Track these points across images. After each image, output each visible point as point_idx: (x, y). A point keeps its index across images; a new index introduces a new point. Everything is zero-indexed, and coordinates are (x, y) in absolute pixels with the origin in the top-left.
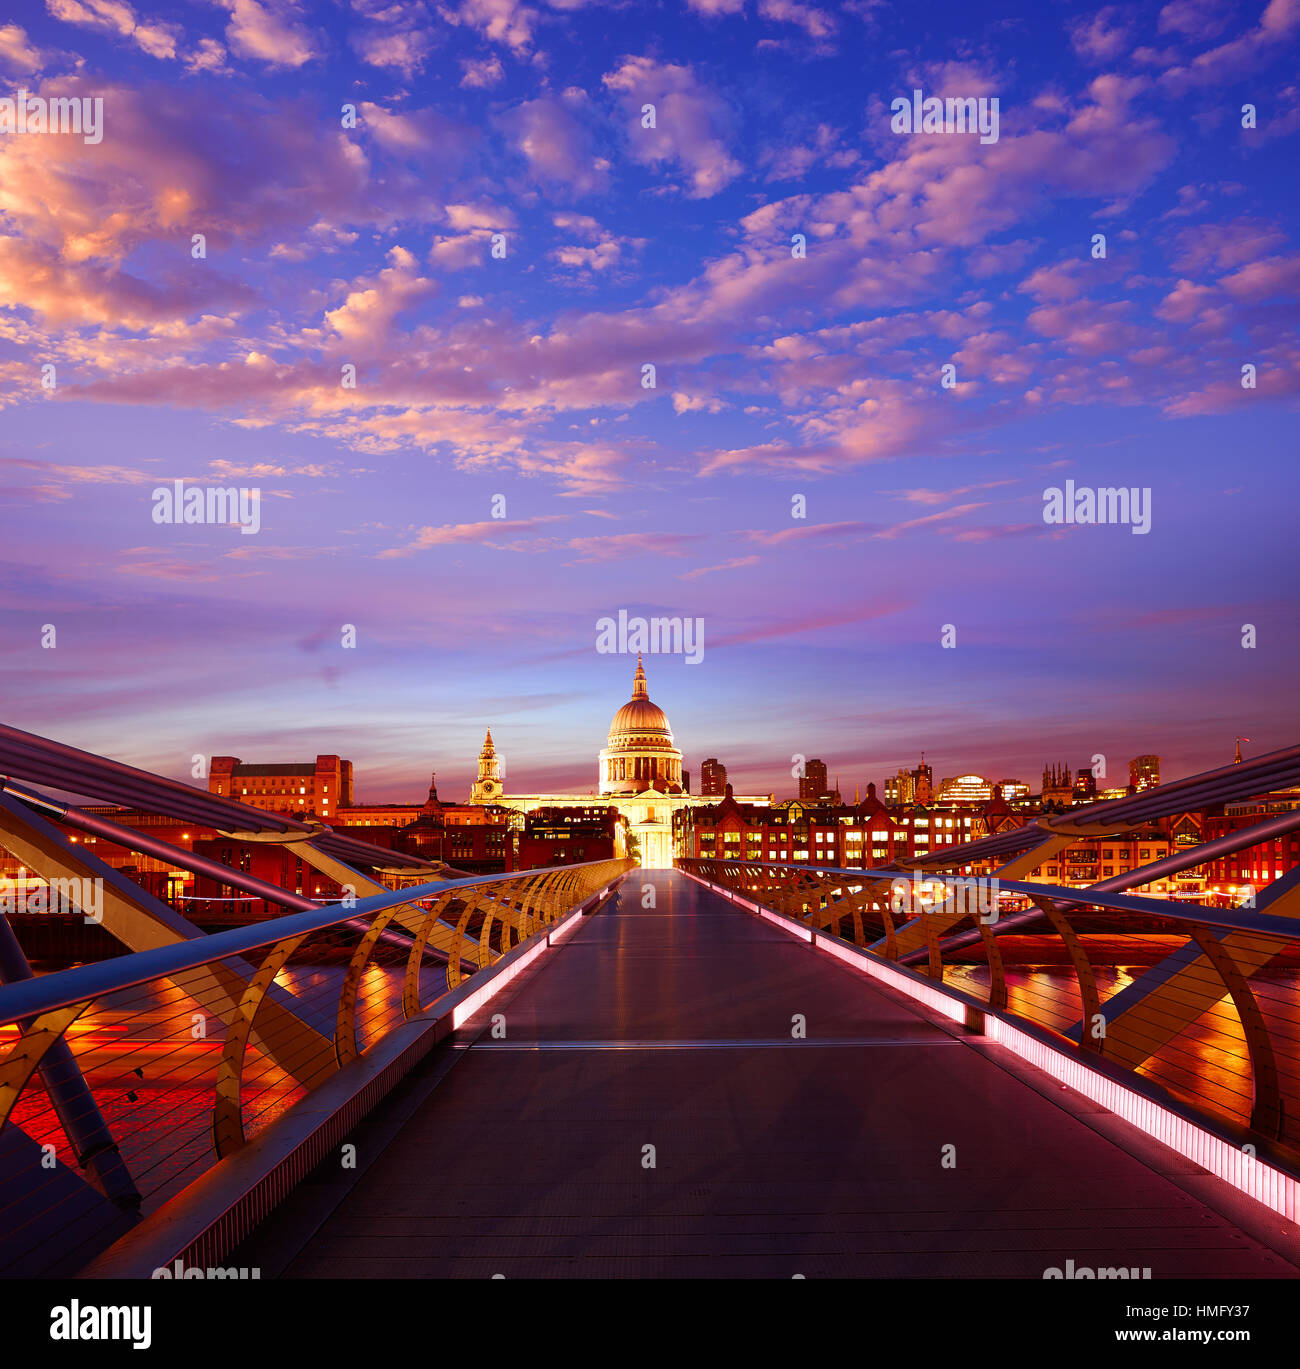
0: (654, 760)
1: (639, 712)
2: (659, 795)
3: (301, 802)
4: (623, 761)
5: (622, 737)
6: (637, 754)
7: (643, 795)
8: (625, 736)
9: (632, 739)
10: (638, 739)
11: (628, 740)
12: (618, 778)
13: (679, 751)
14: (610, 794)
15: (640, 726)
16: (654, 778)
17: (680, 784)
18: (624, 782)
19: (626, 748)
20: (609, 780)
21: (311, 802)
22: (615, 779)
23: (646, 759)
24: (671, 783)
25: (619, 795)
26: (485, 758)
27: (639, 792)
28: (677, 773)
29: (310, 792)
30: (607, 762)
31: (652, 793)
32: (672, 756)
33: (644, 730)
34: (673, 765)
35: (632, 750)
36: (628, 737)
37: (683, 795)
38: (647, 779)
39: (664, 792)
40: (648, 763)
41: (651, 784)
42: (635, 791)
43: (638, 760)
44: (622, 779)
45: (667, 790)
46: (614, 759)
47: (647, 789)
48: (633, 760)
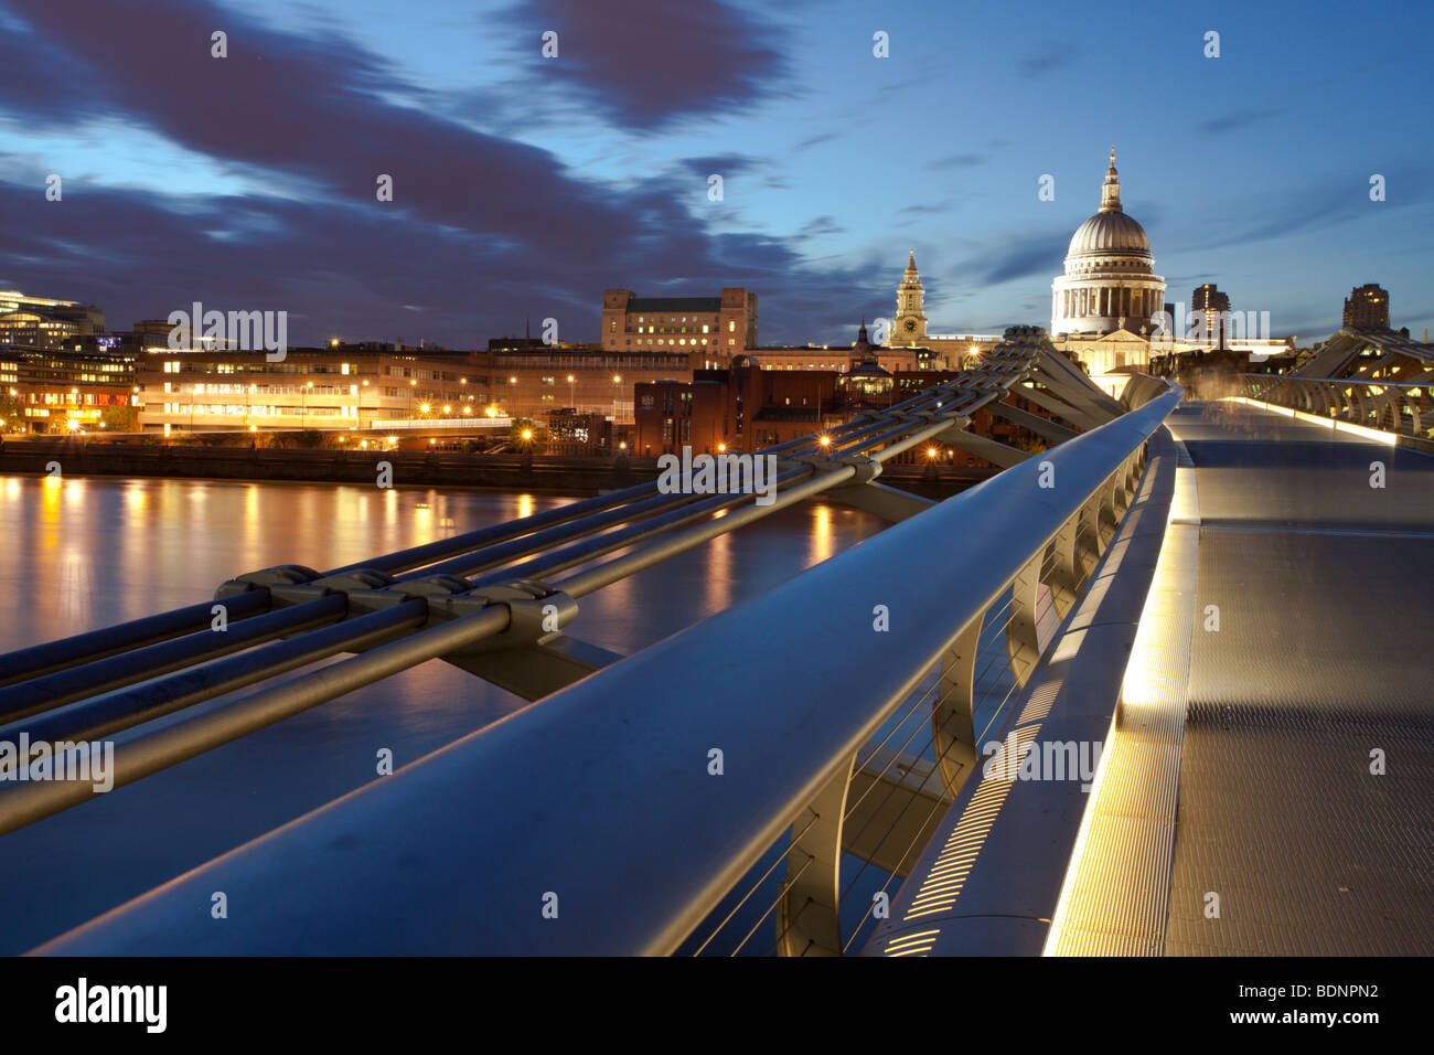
0: (1127, 290)
1: (1108, 225)
2: (1132, 337)
3: (704, 342)
4: (1085, 292)
5: (1085, 261)
6: (1105, 284)
7: (1111, 337)
8: (1089, 260)
9: (1097, 264)
10: (1106, 263)
11: (1093, 265)
12: (1077, 315)
13: (1163, 278)
14: (1065, 335)
15: (1109, 246)
16: (1127, 315)
18: (1086, 320)
19: (1089, 275)
20: (1065, 316)
21: (715, 343)
22: (1073, 316)
23: (1116, 290)
24: (1149, 322)
25: (1079, 337)
26: (907, 288)
27: (1105, 333)
29: (715, 330)
30: (1063, 294)
31: (1123, 334)
32: (1152, 285)
33: (1115, 251)
34: (1153, 298)
35: (1099, 279)
36: (1093, 261)
38: (1116, 314)
39: (1139, 334)
40: (1119, 295)
41: (1122, 321)
42: (1099, 332)
43: (1104, 291)
44: (1083, 316)
45: (1144, 331)
46: (1073, 290)
47: (1117, 329)
48: (1099, 291)
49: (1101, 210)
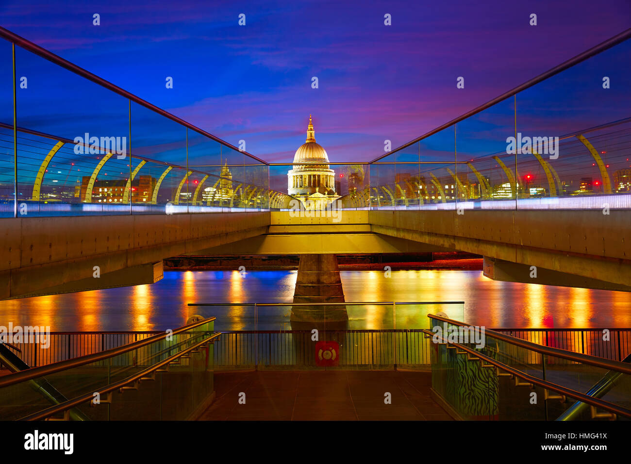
0: (319, 176)
1: (310, 149)
2: (321, 195)
4: (301, 177)
6: (310, 173)
7: (313, 196)
9: (306, 165)
10: (310, 164)
12: (299, 186)
13: (333, 171)
14: (294, 195)
15: (311, 157)
16: (319, 187)
17: (334, 190)
18: (302, 189)
19: (303, 169)
20: (294, 187)
22: (297, 187)
23: (314, 176)
24: (329, 189)
26: (224, 176)
27: (311, 194)
28: (332, 183)
30: (292, 177)
31: (318, 194)
32: (329, 174)
33: (313, 159)
34: (330, 179)
35: (307, 171)
37: (335, 196)
38: (315, 186)
39: (324, 194)
40: (316, 178)
41: (317, 189)
42: (308, 193)
43: (310, 176)
44: (301, 187)
45: (326, 193)
46: (296, 176)
47: (315, 192)
48: (307, 176)
49: (307, 142)
